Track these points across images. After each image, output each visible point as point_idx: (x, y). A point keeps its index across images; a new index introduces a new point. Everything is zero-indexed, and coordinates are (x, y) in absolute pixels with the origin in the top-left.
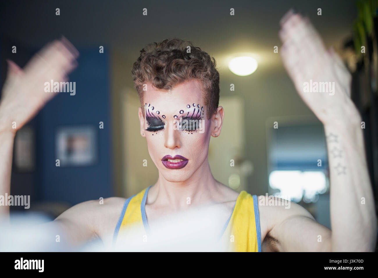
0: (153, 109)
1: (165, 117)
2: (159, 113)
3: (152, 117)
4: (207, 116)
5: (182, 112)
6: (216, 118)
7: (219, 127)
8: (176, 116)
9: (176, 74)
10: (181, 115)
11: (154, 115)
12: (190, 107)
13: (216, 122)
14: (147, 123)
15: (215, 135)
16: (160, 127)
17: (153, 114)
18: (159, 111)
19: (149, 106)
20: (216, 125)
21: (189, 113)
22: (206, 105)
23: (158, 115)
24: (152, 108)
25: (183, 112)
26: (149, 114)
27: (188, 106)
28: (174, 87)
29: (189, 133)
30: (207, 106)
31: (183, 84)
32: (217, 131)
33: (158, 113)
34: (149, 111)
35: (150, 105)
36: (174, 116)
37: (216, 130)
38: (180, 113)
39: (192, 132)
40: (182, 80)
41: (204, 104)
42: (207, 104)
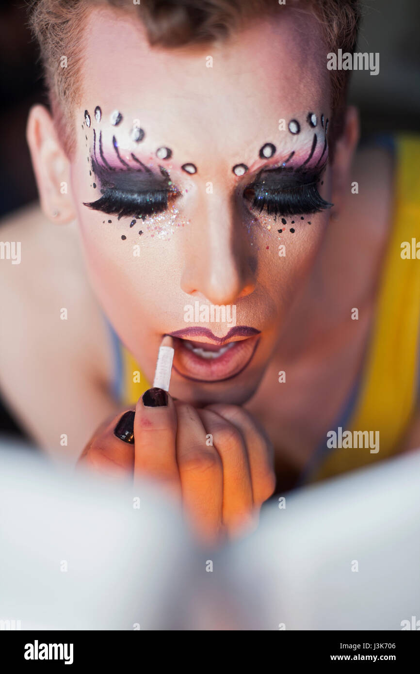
0: (139, 140)
1: (196, 168)
2: (169, 154)
3: (130, 169)
5: (267, 152)
8: (242, 165)
10: (264, 161)
11: (141, 164)
12: (298, 131)
14: (95, 186)
16: (149, 198)
17: (136, 160)
18: (171, 147)
19: (117, 124)
21: (293, 153)
23: (163, 163)
24: (136, 134)
25: (274, 149)
26: (119, 156)
27: (294, 128)
29: (280, 231)
33: (164, 153)
34: (118, 145)
35: (120, 118)
36: (234, 168)
38: (261, 154)
39: (293, 226)
41: (333, 106)
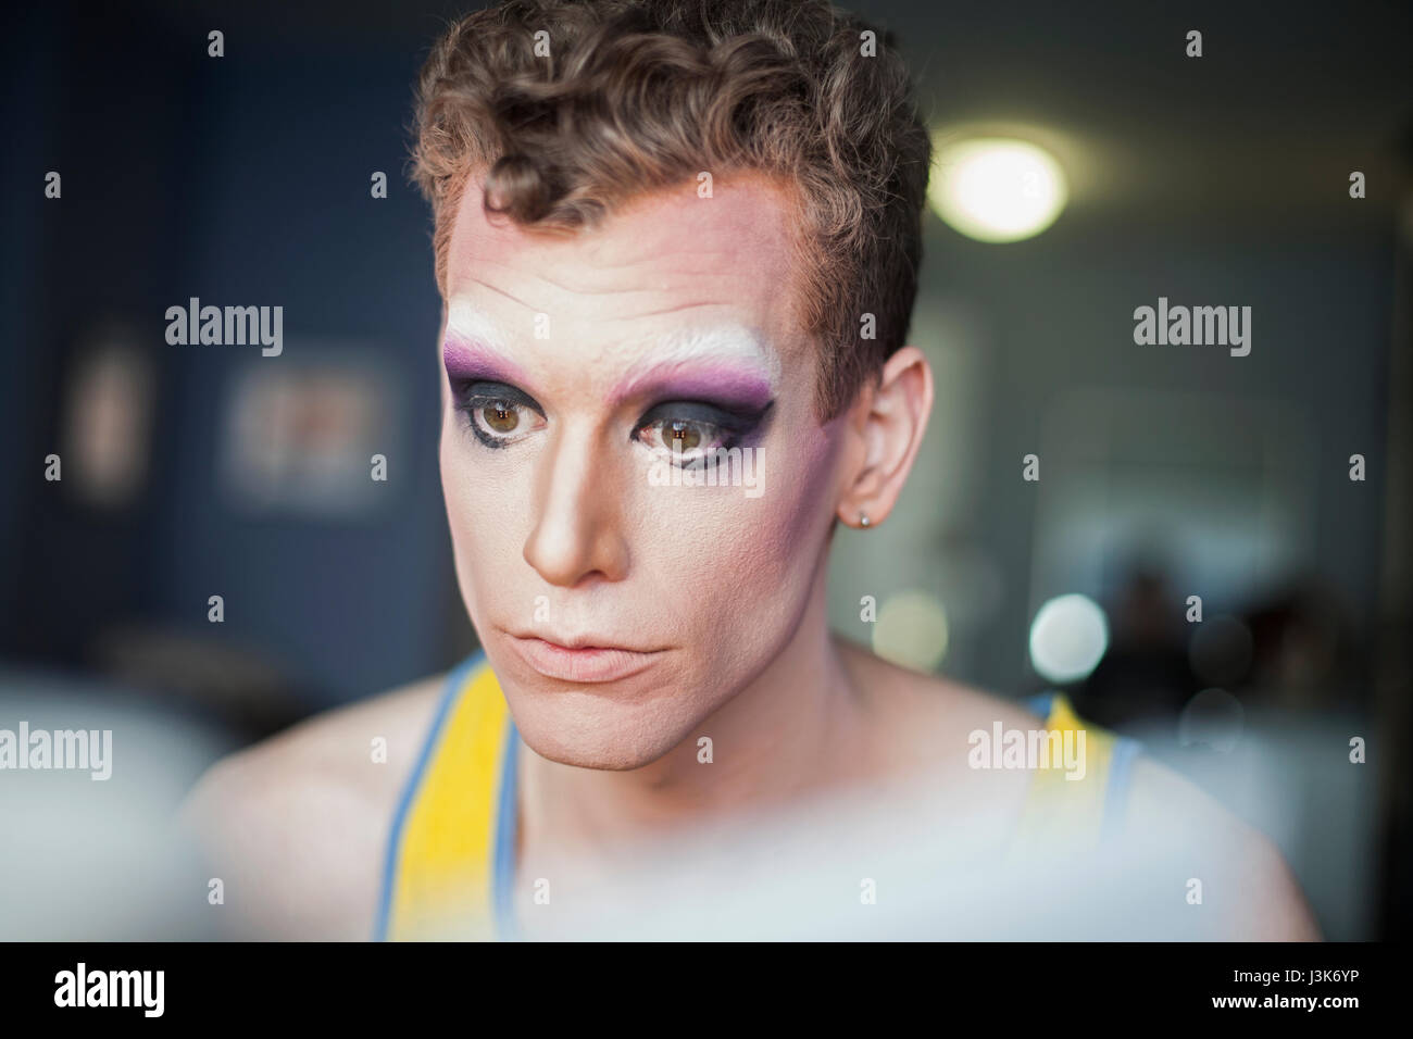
4: (818, 400)
6: (875, 417)
7: (889, 468)
9: (638, 137)
13: (878, 435)
15: (862, 515)
20: (876, 457)
22: (814, 332)
28: (616, 212)
30: (825, 338)
31: (677, 198)
32: (873, 496)
37: (870, 485)
40: (674, 171)
41: (806, 323)
42: (824, 326)
